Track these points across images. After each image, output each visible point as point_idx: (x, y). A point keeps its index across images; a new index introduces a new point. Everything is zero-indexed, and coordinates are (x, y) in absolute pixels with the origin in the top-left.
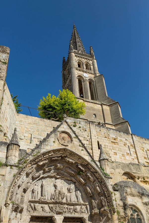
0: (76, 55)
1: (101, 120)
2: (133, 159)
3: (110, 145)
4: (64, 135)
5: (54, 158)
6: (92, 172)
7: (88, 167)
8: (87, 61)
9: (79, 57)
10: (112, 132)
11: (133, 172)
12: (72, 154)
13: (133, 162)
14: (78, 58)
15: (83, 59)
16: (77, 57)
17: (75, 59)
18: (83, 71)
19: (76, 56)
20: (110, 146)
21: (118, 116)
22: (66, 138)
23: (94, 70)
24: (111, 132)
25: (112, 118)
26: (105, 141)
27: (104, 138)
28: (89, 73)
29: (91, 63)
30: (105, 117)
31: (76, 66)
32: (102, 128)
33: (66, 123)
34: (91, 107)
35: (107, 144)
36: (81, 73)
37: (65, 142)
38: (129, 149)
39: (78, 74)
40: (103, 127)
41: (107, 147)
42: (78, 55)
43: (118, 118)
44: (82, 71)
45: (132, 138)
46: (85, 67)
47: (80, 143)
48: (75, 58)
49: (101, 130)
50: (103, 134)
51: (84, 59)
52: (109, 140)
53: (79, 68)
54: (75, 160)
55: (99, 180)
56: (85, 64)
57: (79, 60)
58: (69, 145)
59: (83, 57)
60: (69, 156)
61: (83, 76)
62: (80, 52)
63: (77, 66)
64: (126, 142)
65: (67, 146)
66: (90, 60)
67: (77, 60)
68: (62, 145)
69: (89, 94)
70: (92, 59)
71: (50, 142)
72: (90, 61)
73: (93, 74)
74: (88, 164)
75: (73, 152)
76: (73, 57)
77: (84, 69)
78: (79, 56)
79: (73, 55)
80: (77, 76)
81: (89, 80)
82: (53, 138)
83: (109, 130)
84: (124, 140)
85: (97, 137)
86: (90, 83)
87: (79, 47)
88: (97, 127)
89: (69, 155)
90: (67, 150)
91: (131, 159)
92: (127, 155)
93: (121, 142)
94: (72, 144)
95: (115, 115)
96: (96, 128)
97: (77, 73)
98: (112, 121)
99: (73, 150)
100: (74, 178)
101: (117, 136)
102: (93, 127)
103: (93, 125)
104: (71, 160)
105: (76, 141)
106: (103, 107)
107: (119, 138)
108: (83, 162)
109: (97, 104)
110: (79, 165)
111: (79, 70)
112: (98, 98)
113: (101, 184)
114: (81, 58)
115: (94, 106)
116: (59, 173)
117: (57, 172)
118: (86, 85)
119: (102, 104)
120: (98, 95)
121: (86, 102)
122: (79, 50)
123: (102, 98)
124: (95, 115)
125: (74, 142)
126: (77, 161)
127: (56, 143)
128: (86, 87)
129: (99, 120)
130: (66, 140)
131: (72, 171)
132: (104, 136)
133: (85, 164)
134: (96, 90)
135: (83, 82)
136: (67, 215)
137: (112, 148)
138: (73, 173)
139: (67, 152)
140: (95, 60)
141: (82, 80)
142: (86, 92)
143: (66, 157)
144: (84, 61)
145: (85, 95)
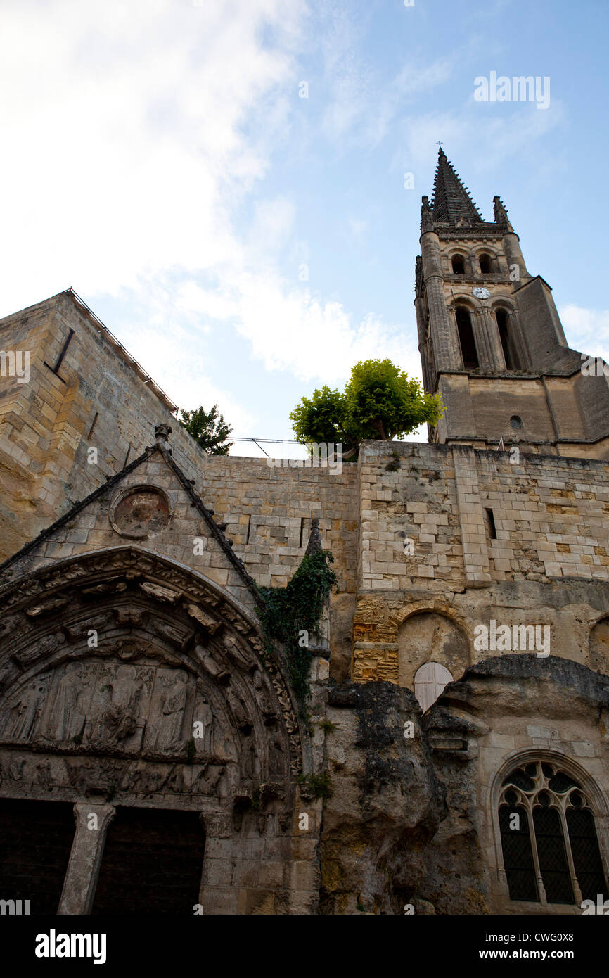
0: (444, 236)
1: (542, 433)
3: (538, 517)
4: (142, 502)
5: (92, 589)
8: (483, 247)
9: (453, 240)
10: (548, 468)
12: (162, 568)
14: (452, 245)
15: (470, 244)
16: (448, 243)
17: (443, 251)
18: (472, 282)
19: (441, 240)
20: (540, 523)
22: (150, 510)
24: (544, 468)
25: (583, 419)
26: (518, 505)
27: (513, 496)
28: (493, 283)
29: (501, 248)
30: (559, 420)
31: (447, 272)
34: (501, 394)
35: (526, 515)
36: (462, 290)
37: (139, 527)
39: (453, 295)
41: (525, 526)
42: (451, 236)
44: (466, 282)
46: (477, 268)
47: (203, 525)
48: (442, 246)
49: (503, 467)
50: (509, 481)
51: (475, 243)
52: (537, 498)
53: (456, 277)
54: (175, 588)
55: (267, 664)
56: (477, 257)
57: (455, 250)
58: (151, 536)
59: (468, 236)
60: (151, 575)
61: (473, 296)
62: (459, 225)
63: (451, 271)
65: (142, 539)
66: (494, 240)
67: (446, 251)
68: (122, 536)
69: (499, 354)
70: (502, 236)
71: (79, 531)
72: (495, 243)
73: (510, 284)
74: (224, 600)
75: (162, 561)
76: (432, 244)
77: (476, 275)
78: (454, 236)
79: (434, 239)
80: (448, 302)
81: (494, 305)
82: (93, 518)
83: (537, 461)
84: (606, 490)
85: (484, 494)
86: (502, 317)
87: (458, 209)
88: (484, 460)
89: (150, 572)
90: (139, 554)
93: (592, 501)
94: (168, 528)
95: (593, 408)
96: (479, 463)
97: (448, 294)
98: (583, 427)
101: (571, 481)
102: (467, 461)
103: (464, 458)
104: (159, 592)
105: (186, 518)
106: (546, 384)
107: (579, 487)
108: (204, 596)
109: (522, 382)
110: (192, 606)
111: (456, 282)
112: (532, 358)
113: (271, 680)
114: (461, 243)
115: (512, 390)
116: (132, 643)
117: (124, 639)
118: (484, 324)
119: (545, 375)
120: (532, 348)
121: (482, 381)
122: (457, 219)
123: (546, 356)
124: (516, 419)
125: (176, 521)
126: (185, 593)
127: (101, 533)
128: (486, 332)
129: (534, 435)
130: (147, 517)
131: (172, 633)
132: (513, 488)
133: (214, 604)
134: (522, 336)
135: (473, 319)
136: (130, 801)
137: (547, 528)
138: (178, 639)
139: (140, 561)
140: (511, 238)
141: (471, 311)
142: (484, 347)
143: (142, 579)
144: (473, 250)
145: (483, 358)
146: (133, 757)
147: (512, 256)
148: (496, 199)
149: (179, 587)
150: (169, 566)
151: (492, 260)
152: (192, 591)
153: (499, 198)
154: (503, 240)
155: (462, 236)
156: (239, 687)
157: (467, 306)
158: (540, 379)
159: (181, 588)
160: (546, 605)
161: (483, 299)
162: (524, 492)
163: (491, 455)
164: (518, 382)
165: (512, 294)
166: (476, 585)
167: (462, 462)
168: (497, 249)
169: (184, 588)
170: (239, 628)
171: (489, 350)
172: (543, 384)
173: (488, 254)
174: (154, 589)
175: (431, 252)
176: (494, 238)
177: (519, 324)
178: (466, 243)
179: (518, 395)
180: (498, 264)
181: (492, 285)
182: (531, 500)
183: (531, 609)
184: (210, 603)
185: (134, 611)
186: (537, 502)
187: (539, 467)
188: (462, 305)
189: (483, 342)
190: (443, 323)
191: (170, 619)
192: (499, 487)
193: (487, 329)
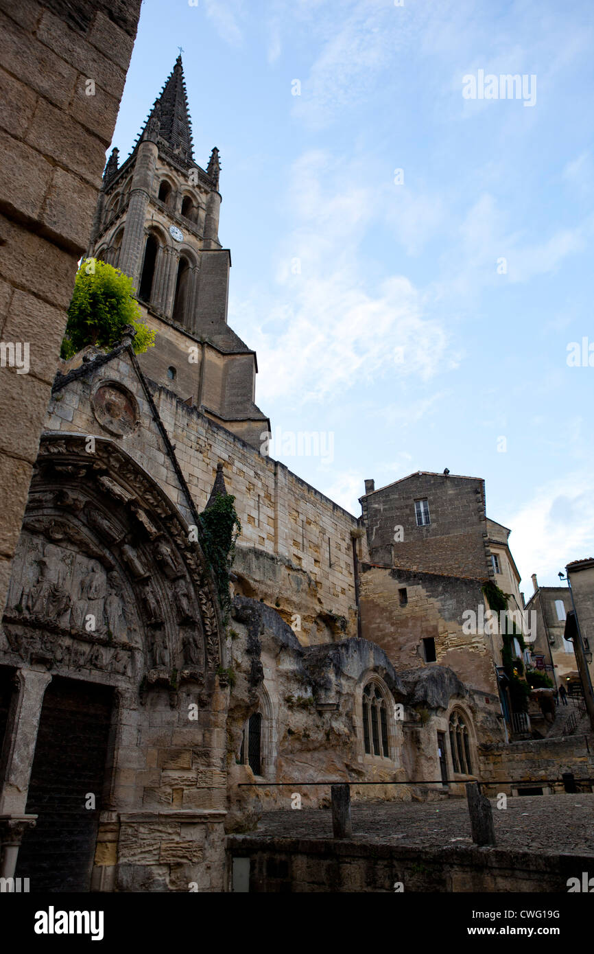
0: (163, 155)
1: (189, 393)
2: (264, 539)
4: (113, 398)
5: (64, 468)
6: (178, 545)
7: (170, 527)
8: (191, 189)
9: (169, 165)
10: (221, 439)
11: (254, 577)
12: (129, 468)
13: (259, 547)
15: (181, 179)
16: (164, 165)
17: (157, 169)
18: (171, 217)
19: (160, 158)
20: (206, 482)
21: (244, 396)
22: (119, 409)
23: (205, 228)
24: (219, 437)
25: (223, 396)
26: (194, 461)
27: (192, 452)
28: (189, 231)
29: (204, 201)
30: (205, 388)
31: (154, 193)
32: (194, 417)
33: (128, 357)
34: (168, 341)
35: (198, 472)
36: (162, 220)
37: (111, 422)
38: (259, 507)
39: (152, 220)
40: (198, 417)
41: (196, 481)
42: (169, 159)
43: (241, 403)
44: (167, 215)
45: (275, 474)
46: (179, 206)
47: (161, 440)
48: (158, 164)
49: (192, 424)
50: (193, 438)
51: (186, 181)
52: (208, 461)
53: (159, 203)
54: (132, 491)
55: (196, 577)
56: (183, 196)
57: (167, 176)
58: (124, 437)
59: (184, 171)
60: (116, 473)
61: (168, 232)
62: (176, 152)
63: (157, 195)
64: (255, 481)
65: (119, 437)
66: (203, 190)
67: (160, 172)
68: (103, 428)
69: (171, 299)
70: (209, 190)
71: (64, 406)
72: (201, 192)
73: (201, 240)
74: (175, 515)
75: (134, 465)
76: (152, 158)
77: (176, 213)
78: (172, 162)
79: (153, 152)
80: (146, 225)
81: (181, 251)
82: (77, 398)
83: (215, 429)
84: (252, 474)
86: (183, 264)
87: (179, 134)
88: (180, 410)
89: (116, 470)
90: (116, 450)
91: (255, 537)
92: (249, 522)
93: (241, 478)
94: (136, 434)
95: (234, 391)
96: (177, 413)
97: (148, 217)
98: (221, 404)
99: (136, 456)
100: (111, 553)
101: (233, 456)
102: (169, 406)
103: (169, 400)
104: (117, 490)
105: (149, 429)
106: (205, 352)
107: (237, 464)
108: (157, 506)
109: (187, 339)
110: (140, 511)
111: (159, 209)
112: (197, 319)
113: (196, 591)
114: (174, 173)
115: (177, 342)
116: (62, 525)
117: (56, 519)
118: (169, 266)
119: (207, 343)
120: (199, 310)
121: (157, 321)
122: (177, 145)
123: (210, 325)
124: (173, 370)
125: (142, 428)
126: (139, 498)
127: (84, 417)
128: (168, 273)
129: (183, 392)
130: (118, 415)
131: (110, 528)
132: (194, 445)
133: (163, 516)
134: (195, 294)
135: (160, 254)
136: (66, 671)
138: (115, 535)
139: (113, 457)
140: (217, 198)
141: (161, 245)
142: (162, 287)
143: (105, 473)
144: (182, 187)
145: (157, 296)
146: (65, 633)
147: (212, 216)
148: (215, 150)
149: (135, 491)
150: (138, 472)
151: (193, 207)
152: (148, 499)
153: (218, 151)
154: (209, 194)
155: (179, 167)
156: (157, 588)
157: (159, 238)
158: (202, 344)
159: (136, 492)
161: (175, 240)
162: (201, 452)
163: (185, 408)
164: (185, 338)
165: (200, 250)
167: (166, 406)
168: (201, 200)
169: (141, 494)
170: (179, 542)
171: (165, 291)
172: (202, 350)
173: (192, 198)
174: (114, 485)
175: (148, 165)
176: (203, 188)
177: (196, 281)
178: (179, 175)
179: (180, 349)
180: (198, 214)
181: (186, 232)
182: (203, 461)
184: (160, 514)
185: (81, 498)
186: (208, 464)
187: (215, 435)
188: (155, 234)
189: (162, 281)
190: (137, 244)
191: (110, 514)
192: (185, 439)
193: (170, 272)
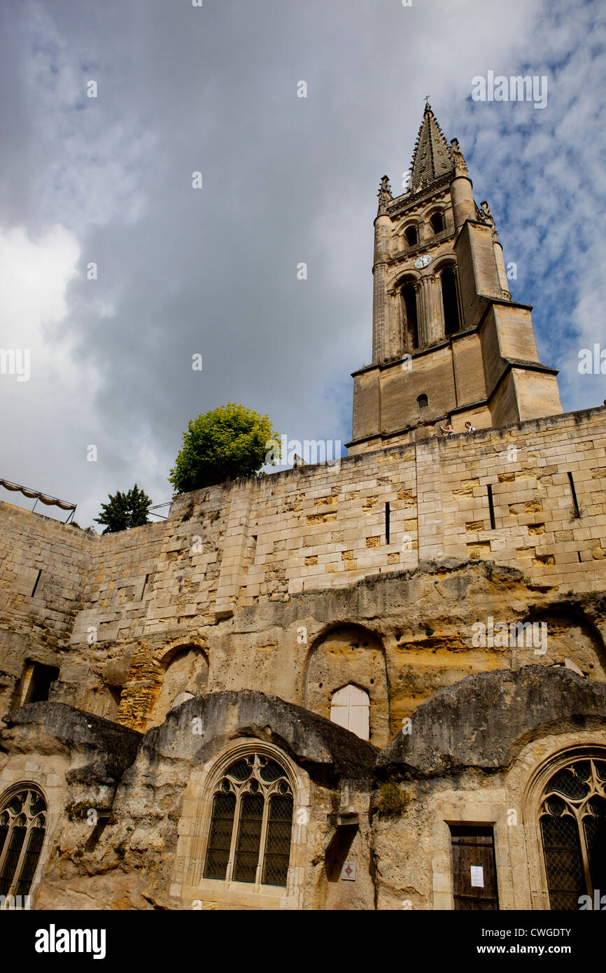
0: (395, 214)
1: (445, 405)
3: (296, 533)
8: (432, 207)
9: (403, 214)
14: (404, 220)
15: (420, 210)
16: (398, 219)
17: (393, 230)
19: (392, 219)
20: (296, 539)
27: (279, 517)
28: (436, 245)
29: (448, 200)
30: (459, 387)
34: (411, 375)
35: (285, 534)
36: (405, 266)
38: (387, 517)
39: (395, 277)
41: (283, 545)
43: (495, 367)
45: (416, 459)
48: (393, 224)
49: (277, 490)
50: (280, 502)
51: (423, 207)
52: (300, 513)
53: (409, 251)
56: (428, 221)
57: (406, 223)
59: (417, 202)
61: (413, 269)
62: (417, 191)
64: (379, 490)
66: (442, 194)
67: (398, 228)
72: (443, 197)
73: (452, 238)
78: (403, 209)
79: (380, 224)
80: (392, 286)
84: (373, 484)
91: (380, 560)
92: (369, 546)
93: (354, 500)
97: (390, 278)
98: (486, 386)
101: (339, 484)
107: (346, 488)
111: (402, 260)
114: (411, 214)
115: (422, 366)
120: (464, 304)
124: (423, 399)
129: (436, 411)
132: (281, 508)
134: (460, 293)
135: (417, 293)
137: (301, 543)
141: (415, 285)
144: (423, 215)
147: (457, 205)
151: (442, 216)
154: (450, 190)
157: (411, 282)
158: (451, 343)
160: (276, 625)
161: (424, 268)
162: (291, 510)
165: (453, 249)
166: (225, 616)
167: (238, 496)
168: (445, 203)
172: (451, 349)
173: (438, 212)
178: (415, 211)
179: (428, 369)
180: (446, 219)
181: (434, 248)
182: (294, 517)
183: (262, 631)
186: (299, 517)
187: (310, 479)
188: (406, 283)
192: (270, 510)
